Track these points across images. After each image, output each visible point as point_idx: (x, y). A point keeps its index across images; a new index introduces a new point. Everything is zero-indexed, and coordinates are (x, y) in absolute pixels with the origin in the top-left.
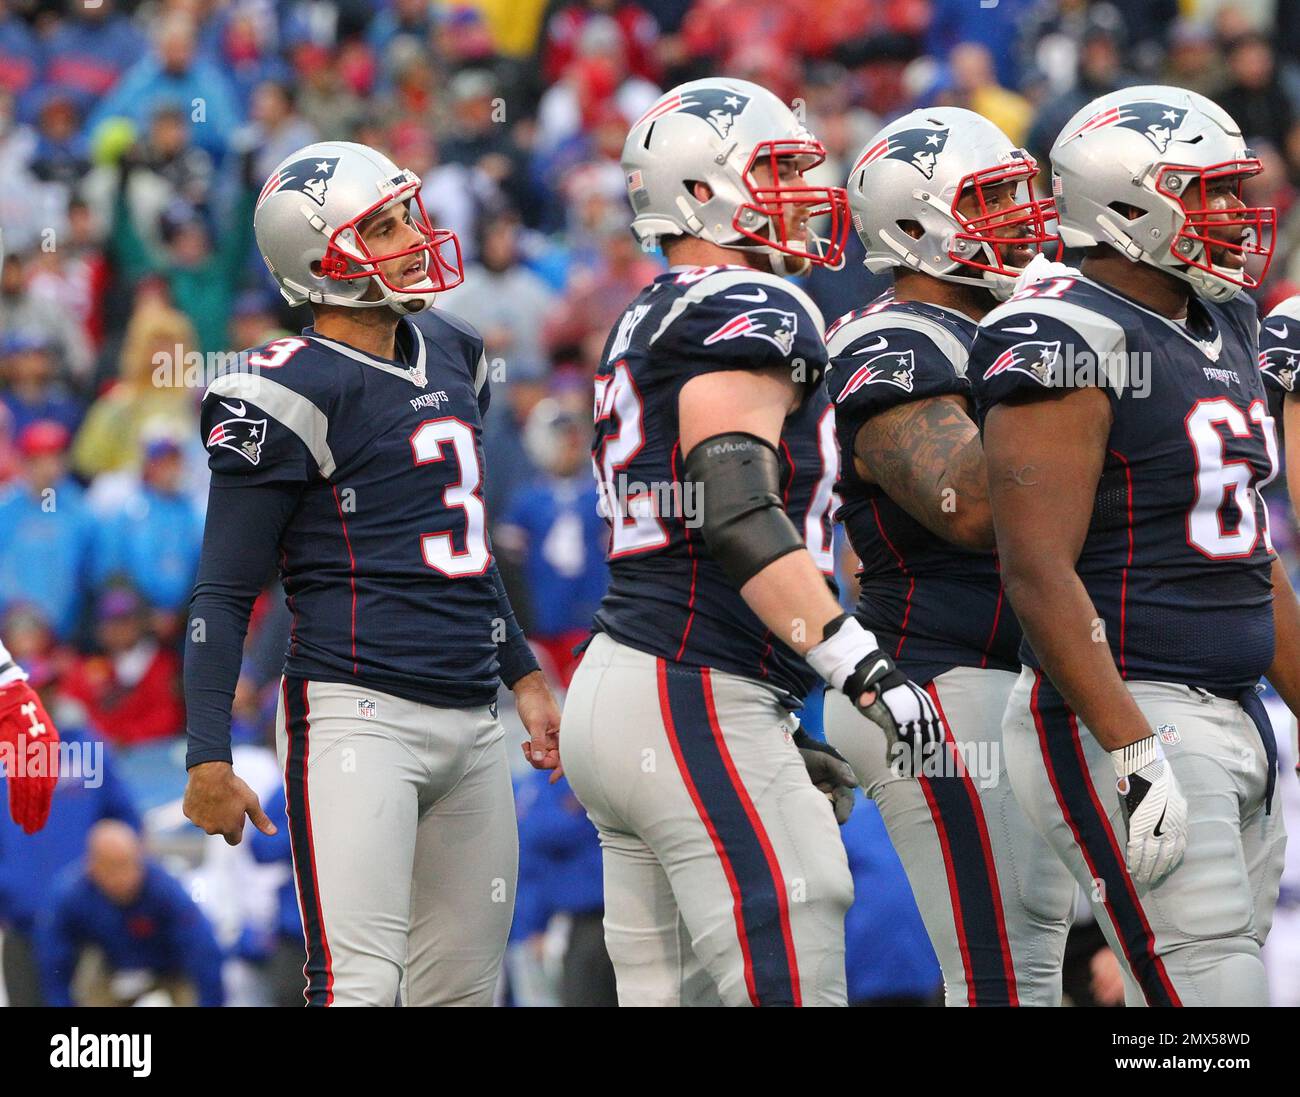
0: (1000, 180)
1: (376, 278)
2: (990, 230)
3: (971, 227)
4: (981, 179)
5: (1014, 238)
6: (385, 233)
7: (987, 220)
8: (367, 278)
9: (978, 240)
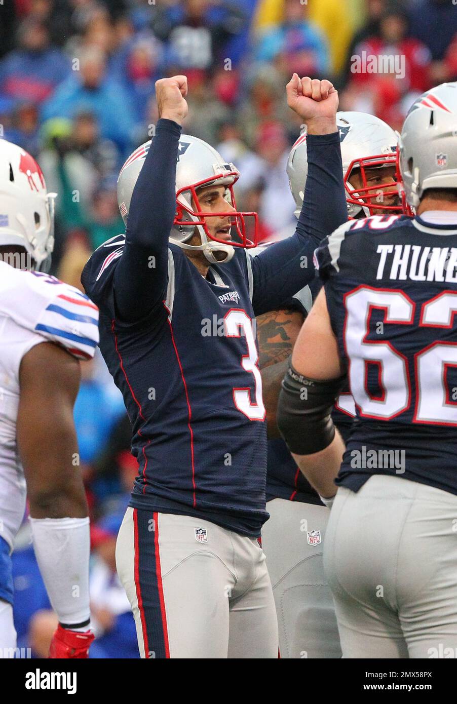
0: (380, 164)
1: (200, 227)
2: (368, 198)
3: (356, 195)
4: (365, 163)
5: (388, 206)
6: (210, 202)
7: (367, 191)
8: (194, 226)
9: (360, 205)
